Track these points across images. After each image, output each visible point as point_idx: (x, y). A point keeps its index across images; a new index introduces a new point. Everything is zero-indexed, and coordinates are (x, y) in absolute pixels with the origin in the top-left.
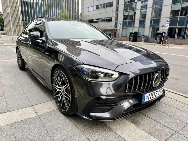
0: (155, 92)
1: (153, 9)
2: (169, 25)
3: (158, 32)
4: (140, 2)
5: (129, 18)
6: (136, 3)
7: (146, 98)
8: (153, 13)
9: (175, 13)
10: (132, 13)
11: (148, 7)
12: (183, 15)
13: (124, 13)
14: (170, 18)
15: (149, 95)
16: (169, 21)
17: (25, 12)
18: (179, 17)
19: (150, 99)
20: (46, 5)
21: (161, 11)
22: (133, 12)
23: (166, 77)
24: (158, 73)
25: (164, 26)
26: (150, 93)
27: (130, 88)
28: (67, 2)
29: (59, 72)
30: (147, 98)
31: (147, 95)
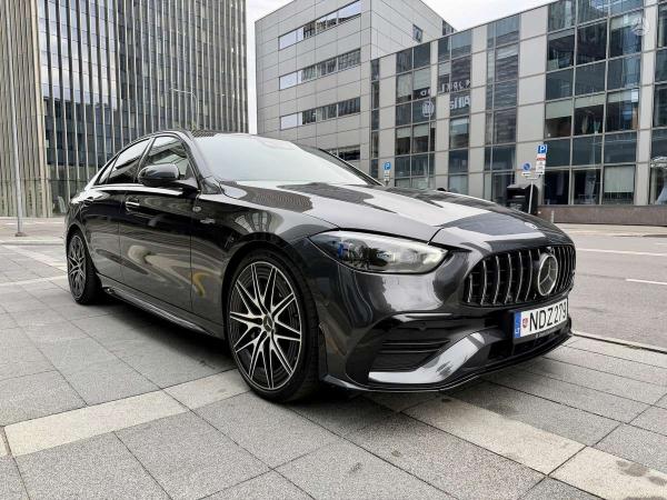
0: (546, 309)
1: (488, 116)
2: (544, 162)
3: (511, 186)
4: (447, 97)
5: (413, 146)
6: (434, 100)
7: (525, 327)
8: (491, 130)
9: (556, 126)
10: (422, 131)
11: (473, 110)
12: (584, 131)
13: (399, 131)
14: (545, 143)
15: (532, 316)
16: (543, 152)
17: (60, 134)
18: (572, 137)
19: (534, 331)
20: (133, 113)
21: (513, 122)
22: (426, 127)
23: (570, 273)
24: (548, 252)
25: (531, 168)
26: (534, 312)
27: (477, 291)
28: (207, 102)
29: (258, 266)
30: (527, 325)
31: (525, 315)
